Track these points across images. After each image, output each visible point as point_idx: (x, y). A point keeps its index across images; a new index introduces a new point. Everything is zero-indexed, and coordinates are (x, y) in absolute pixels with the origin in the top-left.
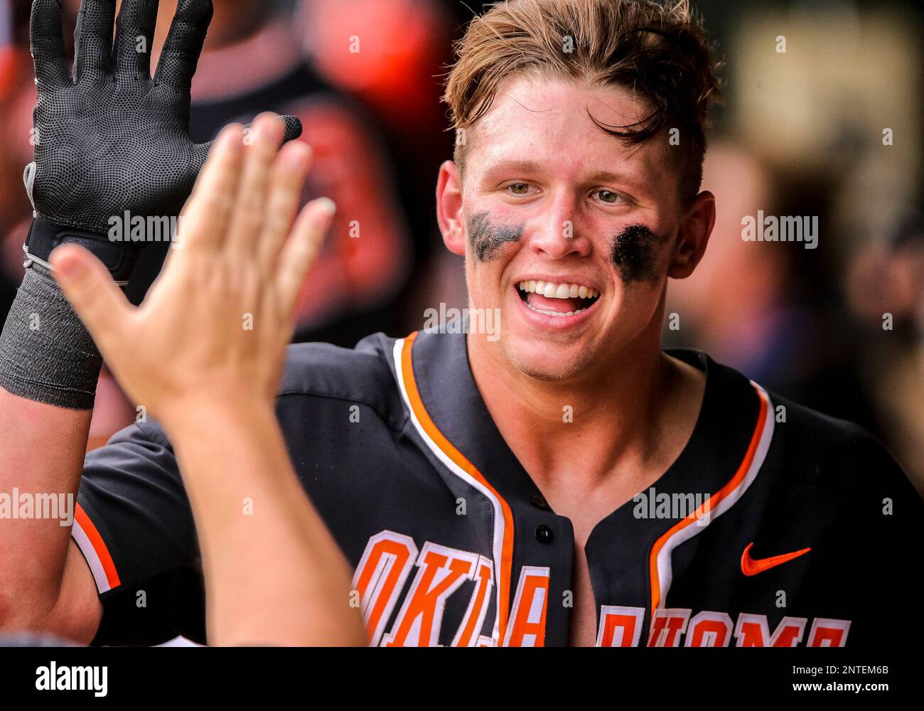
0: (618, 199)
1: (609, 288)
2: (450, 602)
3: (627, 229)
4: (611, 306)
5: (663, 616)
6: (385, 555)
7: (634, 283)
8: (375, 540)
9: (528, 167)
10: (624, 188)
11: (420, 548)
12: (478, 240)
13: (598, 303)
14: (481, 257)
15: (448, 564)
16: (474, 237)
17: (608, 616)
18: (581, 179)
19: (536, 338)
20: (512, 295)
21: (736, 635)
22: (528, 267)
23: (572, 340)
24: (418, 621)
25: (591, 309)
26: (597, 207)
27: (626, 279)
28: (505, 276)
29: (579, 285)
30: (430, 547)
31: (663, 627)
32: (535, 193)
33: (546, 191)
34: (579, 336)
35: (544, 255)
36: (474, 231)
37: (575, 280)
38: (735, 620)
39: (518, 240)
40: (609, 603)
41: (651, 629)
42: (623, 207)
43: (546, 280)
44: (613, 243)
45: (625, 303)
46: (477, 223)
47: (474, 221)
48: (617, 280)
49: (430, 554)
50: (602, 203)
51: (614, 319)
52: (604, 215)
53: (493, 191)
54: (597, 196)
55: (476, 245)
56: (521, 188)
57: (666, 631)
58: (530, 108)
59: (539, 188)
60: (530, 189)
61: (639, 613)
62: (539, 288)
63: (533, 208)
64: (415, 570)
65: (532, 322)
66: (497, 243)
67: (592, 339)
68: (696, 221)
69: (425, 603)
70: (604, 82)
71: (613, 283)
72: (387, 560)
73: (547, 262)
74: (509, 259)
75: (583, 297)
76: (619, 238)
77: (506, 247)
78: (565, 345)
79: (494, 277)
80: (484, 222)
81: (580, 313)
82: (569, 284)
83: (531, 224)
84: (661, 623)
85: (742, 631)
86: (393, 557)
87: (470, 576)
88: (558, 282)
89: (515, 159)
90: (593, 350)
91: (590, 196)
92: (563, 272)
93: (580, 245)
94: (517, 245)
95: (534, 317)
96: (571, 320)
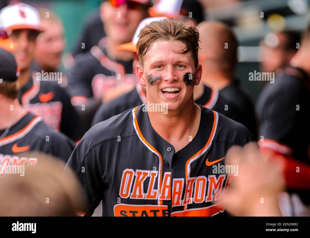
0: (183, 66)
1: (183, 88)
2: (144, 182)
3: (186, 73)
4: (184, 92)
5: (190, 179)
6: (127, 174)
7: (189, 86)
8: (124, 171)
9: (161, 62)
10: (184, 64)
11: (135, 171)
12: (150, 81)
13: (181, 91)
14: (152, 84)
15: (142, 174)
16: (150, 80)
17: (175, 181)
18: (174, 63)
19: (168, 101)
20: (161, 92)
21: (208, 181)
22: (164, 85)
23: (176, 100)
24: (138, 188)
25: (179, 93)
26: (178, 69)
27: (187, 85)
28: (158, 89)
29: (176, 88)
30: (138, 171)
31: (190, 182)
32: (163, 68)
33: (165, 67)
34: (178, 100)
35: (167, 82)
36: (149, 79)
37: (175, 87)
38: (207, 177)
39: (160, 79)
40: (175, 178)
41: (186, 183)
42: (183, 69)
43: (168, 88)
44: (183, 77)
45: (187, 91)
46: (150, 77)
47: (149, 77)
48: (185, 86)
49: (138, 172)
50: (179, 68)
51: (185, 95)
52: (179, 71)
53: (152, 69)
54: (178, 66)
55: (150, 82)
56: (159, 67)
57: (191, 183)
58: (159, 48)
59: (164, 66)
60: (162, 67)
61: (183, 179)
62: (167, 90)
63: (163, 71)
64: (135, 177)
65: (167, 98)
66: (156, 80)
67: (180, 100)
68: (198, 71)
69: (139, 184)
70: (175, 40)
71: (184, 86)
72: (128, 175)
73: (169, 83)
74: (159, 84)
75: (177, 91)
76: (184, 76)
77: (158, 81)
78: (175, 102)
79: (156, 89)
80: (151, 76)
81: (177, 94)
82: (174, 88)
83: (163, 75)
84: (189, 181)
85: (210, 180)
86: (129, 175)
87: (148, 176)
88: (171, 88)
89: (158, 60)
90: (181, 103)
91: (176, 67)
92: (173, 85)
93: (176, 78)
94: (160, 80)
95: (167, 96)
96: (175, 96)
